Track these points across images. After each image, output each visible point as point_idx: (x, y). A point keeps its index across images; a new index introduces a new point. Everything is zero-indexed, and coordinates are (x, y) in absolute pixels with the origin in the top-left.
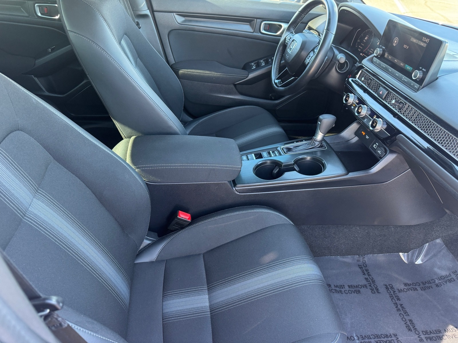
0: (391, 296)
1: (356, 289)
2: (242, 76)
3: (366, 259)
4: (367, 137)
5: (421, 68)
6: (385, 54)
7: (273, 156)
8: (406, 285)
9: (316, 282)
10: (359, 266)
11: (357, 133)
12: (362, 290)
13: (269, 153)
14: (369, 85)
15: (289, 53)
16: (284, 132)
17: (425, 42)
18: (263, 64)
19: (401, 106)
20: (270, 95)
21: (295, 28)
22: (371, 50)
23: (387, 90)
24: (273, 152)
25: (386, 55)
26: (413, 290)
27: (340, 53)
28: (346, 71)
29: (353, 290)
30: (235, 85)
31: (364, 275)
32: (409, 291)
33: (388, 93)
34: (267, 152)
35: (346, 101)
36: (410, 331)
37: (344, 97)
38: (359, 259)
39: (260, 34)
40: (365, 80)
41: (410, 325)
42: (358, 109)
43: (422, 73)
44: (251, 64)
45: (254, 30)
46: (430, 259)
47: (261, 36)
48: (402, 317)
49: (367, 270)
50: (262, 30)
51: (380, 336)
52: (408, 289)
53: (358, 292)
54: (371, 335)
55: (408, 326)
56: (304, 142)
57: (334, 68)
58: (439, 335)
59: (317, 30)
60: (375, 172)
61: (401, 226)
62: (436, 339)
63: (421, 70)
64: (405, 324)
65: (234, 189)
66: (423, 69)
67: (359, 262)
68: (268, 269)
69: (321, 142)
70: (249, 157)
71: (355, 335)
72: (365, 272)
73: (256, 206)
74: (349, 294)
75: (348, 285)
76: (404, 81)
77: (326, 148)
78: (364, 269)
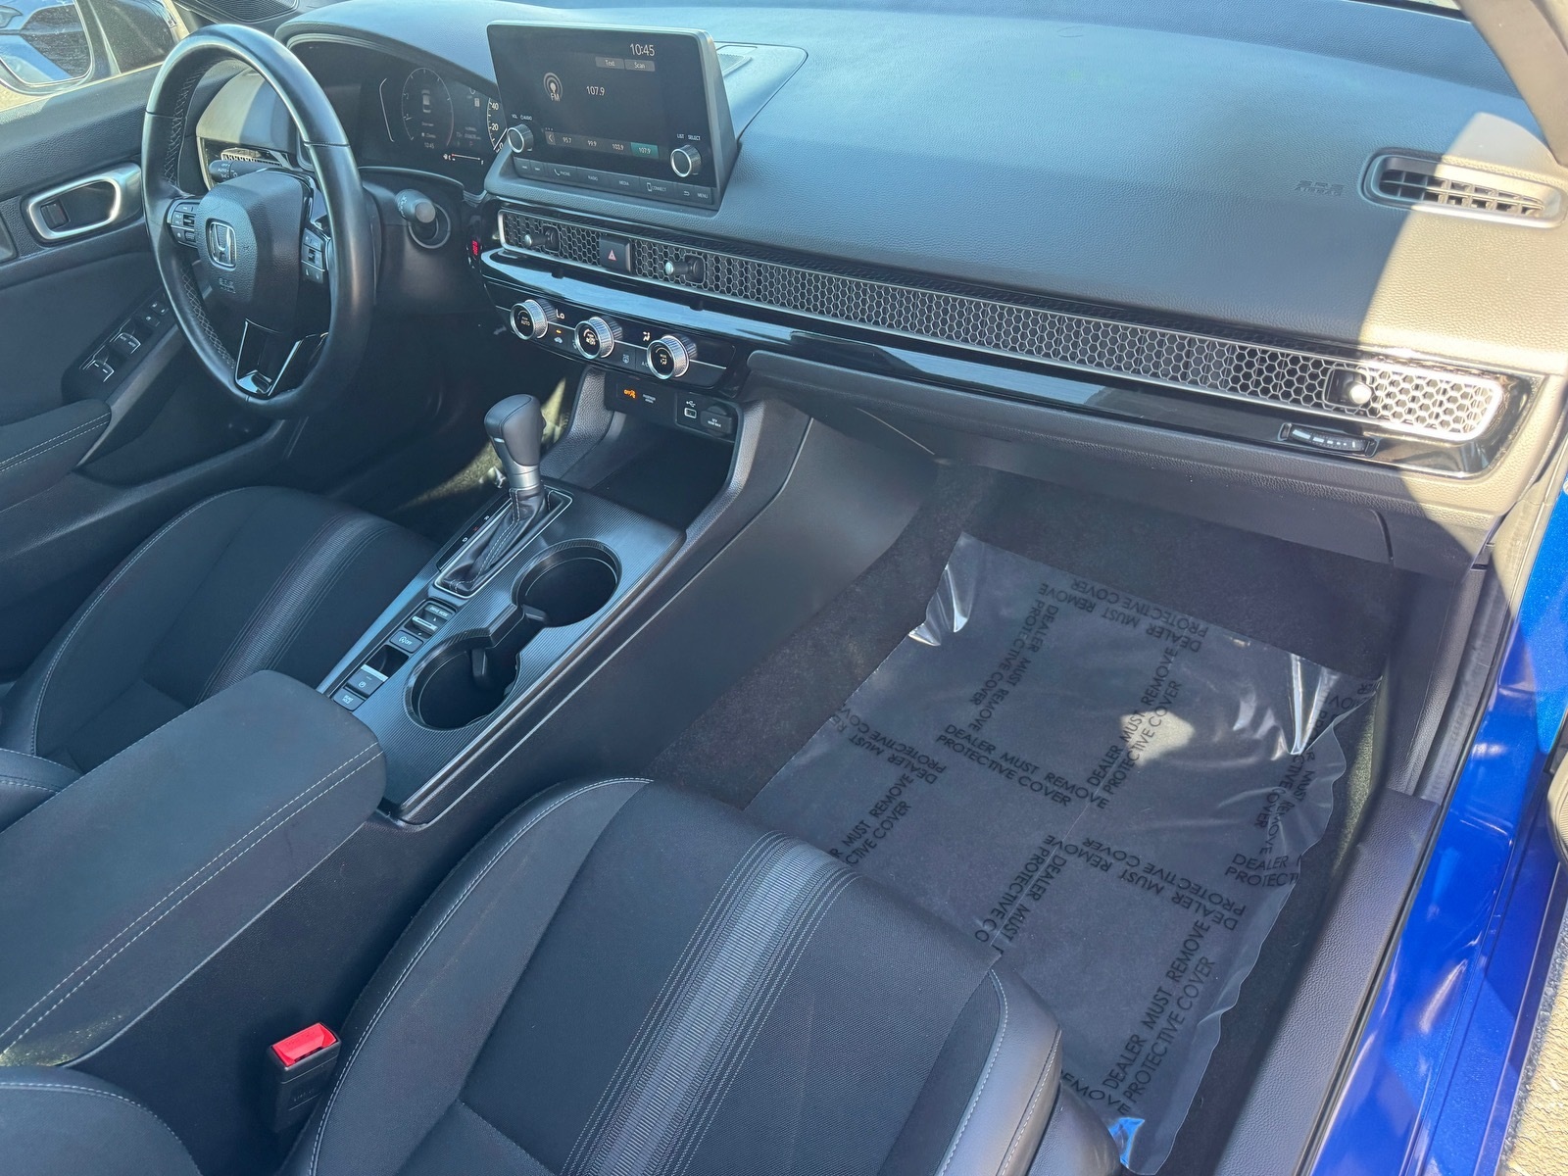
0: (971, 755)
1: (891, 807)
2: (89, 426)
3: (855, 712)
4: (650, 399)
5: (681, 136)
6: (544, 139)
7: (433, 628)
8: (976, 700)
9: (835, 892)
10: (852, 740)
11: (612, 402)
12: (906, 797)
13: (413, 627)
14: (554, 248)
15: (226, 272)
16: (386, 523)
17: (644, 57)
18: (136, 344)
19: (694, 268)
20: (230, 426)
21: (176, 175)
22: (471, 133)
23: (625, 241)
24: (423, 615)
25: (550, 138)
26: (999, 701)
27: (396, 191)
28: (448, 234)
29: (888, 813)
30: (81, 471)
31: (880, 756)
32: (993, 708)
33: (633, 248)
34: (402, 628)
35: (527, 329)
36: (1067, 803)
37: (513, 323)
38: (841, 723)
39: (48, 251)
40: (537, 241)
41: (1056, 788)
42: (583, 340)
43: (695, 151)
44: (89, 365)
45: (11, 246)
46: (977, 596)
47: (53, 255)
48: (1029, 785)
49: (876, 737)
50: (45, 231)
51: (1026, 872)
52: (990, 706)
53: (902, 811)
54: (1010, 888)
55: (1055, 796)
56: (491, 524)
57: (408, 245)
58: (1120, 760)
59: (246, 143)
60: (743, 483)
61: (870, 569)
62: (1124, 773)
63: (686, 141)
64: (1046, 794)
65: (401, 824)
66: (690, 137)
67: (844, 732)
68: (693, 971)
69: (541, 491)
70: (362, 685)
71: (980, 923)
72: (877, 745)
73: (507, 817)
74: (888, 833)
75: (871, 813)
76: (655, 193)
77: (567, 501)
78: (868, 738)
